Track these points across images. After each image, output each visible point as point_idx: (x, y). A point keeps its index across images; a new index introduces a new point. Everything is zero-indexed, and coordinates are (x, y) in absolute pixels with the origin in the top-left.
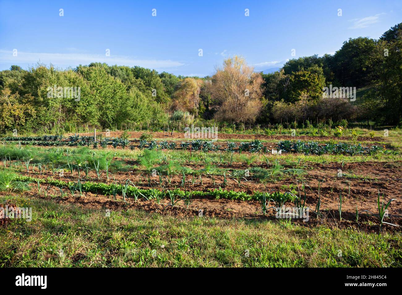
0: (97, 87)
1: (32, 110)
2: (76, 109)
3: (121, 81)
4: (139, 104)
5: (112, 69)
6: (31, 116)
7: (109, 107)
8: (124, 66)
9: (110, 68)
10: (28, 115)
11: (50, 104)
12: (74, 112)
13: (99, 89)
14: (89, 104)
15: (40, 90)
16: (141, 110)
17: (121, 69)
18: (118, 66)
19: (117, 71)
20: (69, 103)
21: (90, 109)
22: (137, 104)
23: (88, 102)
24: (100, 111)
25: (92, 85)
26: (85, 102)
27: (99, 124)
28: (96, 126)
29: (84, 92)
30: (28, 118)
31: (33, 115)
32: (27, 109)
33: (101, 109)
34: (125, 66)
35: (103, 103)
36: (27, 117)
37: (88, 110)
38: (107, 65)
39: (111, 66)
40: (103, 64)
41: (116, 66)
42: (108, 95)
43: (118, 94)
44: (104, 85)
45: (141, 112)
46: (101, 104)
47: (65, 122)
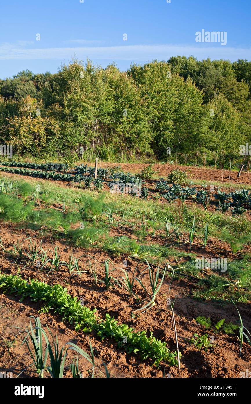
0: (153, 93)
1: (56, 127)
2: (117, 127)
3: (195, 84)
4: (223, 121)
5: (202, 66)
6: (55, 135)
7: (169, 125)
8: (221, 60)
9: (198, 64)
10: (50, 133)
11: (79, 118)
12: (114, 131)
13: (155, 97)
14: (137, 120)
15: (66, 97)
16: (227, 132)
17: (216, 66)
18: (212, 60)
19: (208, 69)
20: (109, 118)
21: (138, 127)
22: (221, 122)
23: (135, 117)
24: (155, 132)
25: (144, 90)
26: (132, 116)
27: (151, 151)
28: (148, 155)
29: (132, 101)
30: (50, 138)
31: (57, 134)
32: (50, 124)
33: (156, 128)
34: (223, 60)
35: (160, 119)
36: (50, 136)
37: (135, 129)
38: (194, 59)
39: (201, 61)
40: (189, 58)
41: (208, 61)
42: (169, 107)
43: (185, 105)
44: (164, 91)
45: (226, 136)
46: (157, 120)
47: (101, 146)
